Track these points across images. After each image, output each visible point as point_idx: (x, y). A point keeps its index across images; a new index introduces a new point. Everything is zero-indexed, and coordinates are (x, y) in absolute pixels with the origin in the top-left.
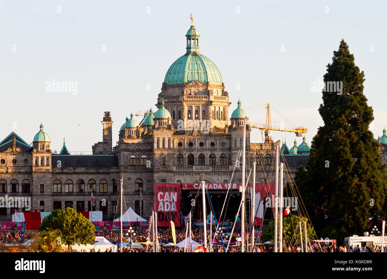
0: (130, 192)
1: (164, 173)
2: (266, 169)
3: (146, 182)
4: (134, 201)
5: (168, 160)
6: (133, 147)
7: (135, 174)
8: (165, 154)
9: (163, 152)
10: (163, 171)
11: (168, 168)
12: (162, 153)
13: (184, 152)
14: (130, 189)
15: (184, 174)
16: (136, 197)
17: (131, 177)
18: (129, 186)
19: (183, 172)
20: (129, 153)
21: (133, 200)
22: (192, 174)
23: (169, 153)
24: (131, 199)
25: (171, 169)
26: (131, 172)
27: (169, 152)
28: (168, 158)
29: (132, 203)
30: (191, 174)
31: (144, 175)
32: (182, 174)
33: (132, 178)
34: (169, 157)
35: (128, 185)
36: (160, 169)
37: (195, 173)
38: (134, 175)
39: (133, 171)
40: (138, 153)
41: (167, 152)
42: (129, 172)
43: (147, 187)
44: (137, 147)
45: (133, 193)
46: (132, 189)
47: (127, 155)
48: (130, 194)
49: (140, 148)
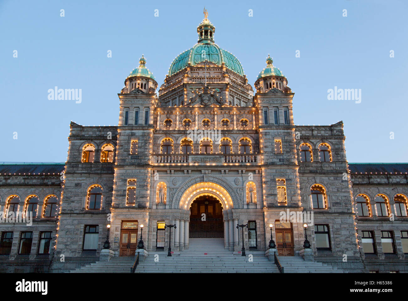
0: (76, 210)
1: (132, 168)
2: (323, 168)
3: (107, 191)
4: (82, 226)
5: (143, 144)
6: (91, 133)
7: (89, 177)
8: (137, 134)
9: (134, 131)
10: (132, 164)
11: (141, 160)
12: (132, 133)
13: (175, 135)
14: (77, 203)
15: (173, 171)
16: (85, 218)
17: (82, 181)
18: (76, 198)
19: (171, 166)
20: (82, 141)
21: (79, 223)
22: (188, 171)
23: (145, 133)
24: (76, 222)
25: (147, 160)
26: (81, 173)
27: (145, 131)
28: (143, 141)
29: (78, 230)
30: (186, 171)
31: (105, 179)
32: (169, 172)
33: (83, 184)
34: (145, 139)
35: (75, 196)
36: (127, 160)
37: (193, 169)
38: (88, 179)
39: (87, 172)
40: (98, 142)
41: (142, 131)
42: (79, 173)
43: (107, 200)
44: (98, 133)
45: (81, 211)
46: (80, 204)
47: (79, 144)
48: (75, 212)
49: (104, 135)
